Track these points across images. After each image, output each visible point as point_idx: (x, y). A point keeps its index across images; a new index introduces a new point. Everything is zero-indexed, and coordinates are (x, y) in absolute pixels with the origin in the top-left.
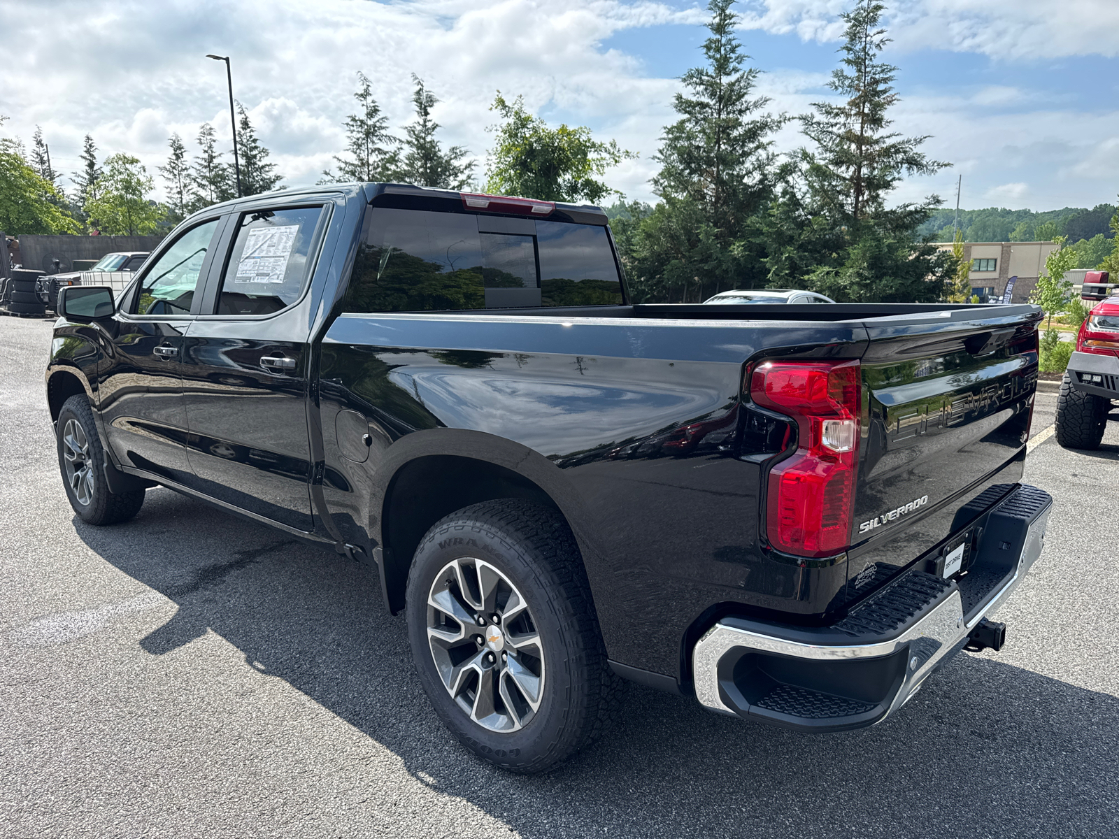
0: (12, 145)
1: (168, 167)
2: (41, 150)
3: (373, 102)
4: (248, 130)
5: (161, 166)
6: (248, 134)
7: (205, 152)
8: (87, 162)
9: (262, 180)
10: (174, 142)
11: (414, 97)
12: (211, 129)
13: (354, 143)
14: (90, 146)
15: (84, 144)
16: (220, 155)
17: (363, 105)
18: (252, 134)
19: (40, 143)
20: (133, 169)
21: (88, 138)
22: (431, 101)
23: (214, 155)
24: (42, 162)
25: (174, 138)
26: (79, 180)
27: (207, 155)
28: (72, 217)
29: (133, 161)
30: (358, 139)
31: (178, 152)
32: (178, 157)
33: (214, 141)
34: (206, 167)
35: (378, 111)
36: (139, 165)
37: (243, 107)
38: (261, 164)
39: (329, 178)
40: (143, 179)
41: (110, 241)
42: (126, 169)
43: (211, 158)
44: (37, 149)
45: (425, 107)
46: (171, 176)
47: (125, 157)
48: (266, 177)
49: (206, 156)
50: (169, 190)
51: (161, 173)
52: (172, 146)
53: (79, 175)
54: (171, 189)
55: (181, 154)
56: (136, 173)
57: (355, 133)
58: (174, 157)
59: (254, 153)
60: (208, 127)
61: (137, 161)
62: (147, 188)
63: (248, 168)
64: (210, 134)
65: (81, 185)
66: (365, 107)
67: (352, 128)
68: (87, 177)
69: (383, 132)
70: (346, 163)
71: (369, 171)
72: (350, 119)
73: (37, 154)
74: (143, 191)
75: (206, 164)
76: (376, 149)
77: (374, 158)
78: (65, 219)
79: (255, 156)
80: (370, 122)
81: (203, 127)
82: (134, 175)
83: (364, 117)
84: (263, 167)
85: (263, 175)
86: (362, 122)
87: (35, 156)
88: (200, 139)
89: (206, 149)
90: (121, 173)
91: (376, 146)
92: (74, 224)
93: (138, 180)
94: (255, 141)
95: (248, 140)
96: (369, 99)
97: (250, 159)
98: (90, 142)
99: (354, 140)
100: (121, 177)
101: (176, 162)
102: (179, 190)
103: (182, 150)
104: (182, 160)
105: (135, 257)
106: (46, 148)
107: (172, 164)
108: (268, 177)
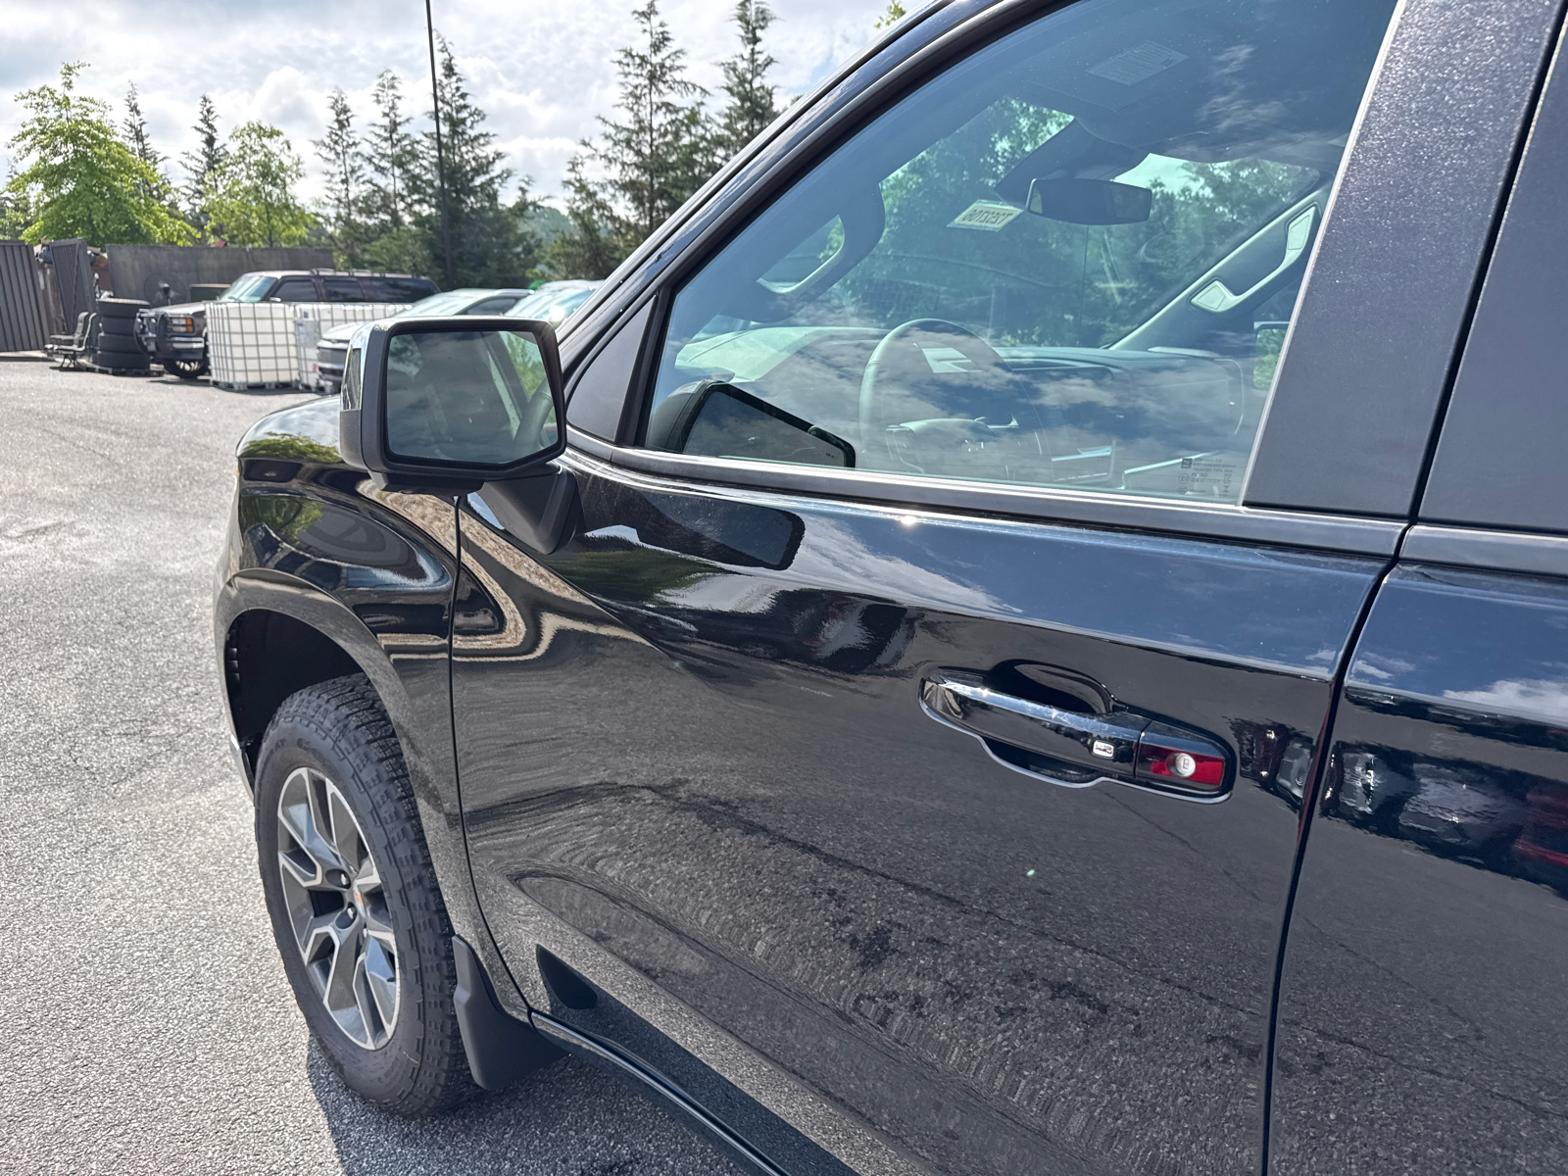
1: (327, 141)
2: (136, 120)
3: (662, 25)
4: (454, 78)
5: (317, 139)
6: (454, 86)
7: (386, 115)
8: (204, 137)
9: (474, 159)
10: (337, 101)
11: (737, 12)
12: (393, 78)
13: (631, 93)
14: (208, 111)
15: (200, 108)
16: (408, 120)
17: (645, 31)
18: (460, 84)
19: (134, 109)
20: (273, 145)
21: (205, 100)
22: (764, 18)
23: (398, 120)
24: (139, 137)
25: (336, 95)
26: (192, 164)
29: (273, 134)
30: (636, 87)
31: (342, 117)
32: (342, 125)
33: (399, 98)
34: (386, 139)
35: (668, 39)
36: (282, 139)
37: (447, 41)
38: (472, 133)
39: (589, 151)
40: (287, 162)
41: (244, 257)
42: (263, 146)
43: (394, 126)
44: (131, 119)
45: (754, 29)
46: (332, 156)
47: (261, 128)
48: (481, 154)
49: (386, 121)
50: (328, 177)
51: (317, 150)
52: (333, 108)
53: (193, 157)
54: (332, 175)
55: (347, 120)
56: (278, 153)
57: (630, 78)
58: (336, 126)
59: (464, 114)
60: (389, 76)
61: (278, 134)
62: (294, 176)
63: (454, 140)
64: (393, 87)
65: (196, 172)
66: (648, 35)
67: (627, 69)
68: (205, 159)
69: (677, 75)
70: (616, 127)
71: (652, 140)
72: (623, 54)
73: (131, 126)
74: (288, 180)
75: (387, 135)
76: (664, 104)
77: (660, 119)
78: (174, 223)
79: (463, 121)
80: (656, 59)
81: (381, 76)
82: (274, 155)
83: (646, 51)
84: (476, 138)
85: (477, 151)
86: (642, 58)
87: (129, 129)
88: (378, 96)
89: (387, 110)
90: (255, 152)
91: (666, 99)
92: (188, 232)
93: (281, 163)
94: (463, 96)
95: (453, 95)
96: (655, 20)
97: (455, 124)
98: (208, 105)
99: (630, 89)
100: (255, 158)
101: (339, 133)
102: (343, 177)
103: (349, 114)
104: (349, 129)
105: (285, 279)
106: (142, 116)
107: (334, 136)
108: (484, 154)
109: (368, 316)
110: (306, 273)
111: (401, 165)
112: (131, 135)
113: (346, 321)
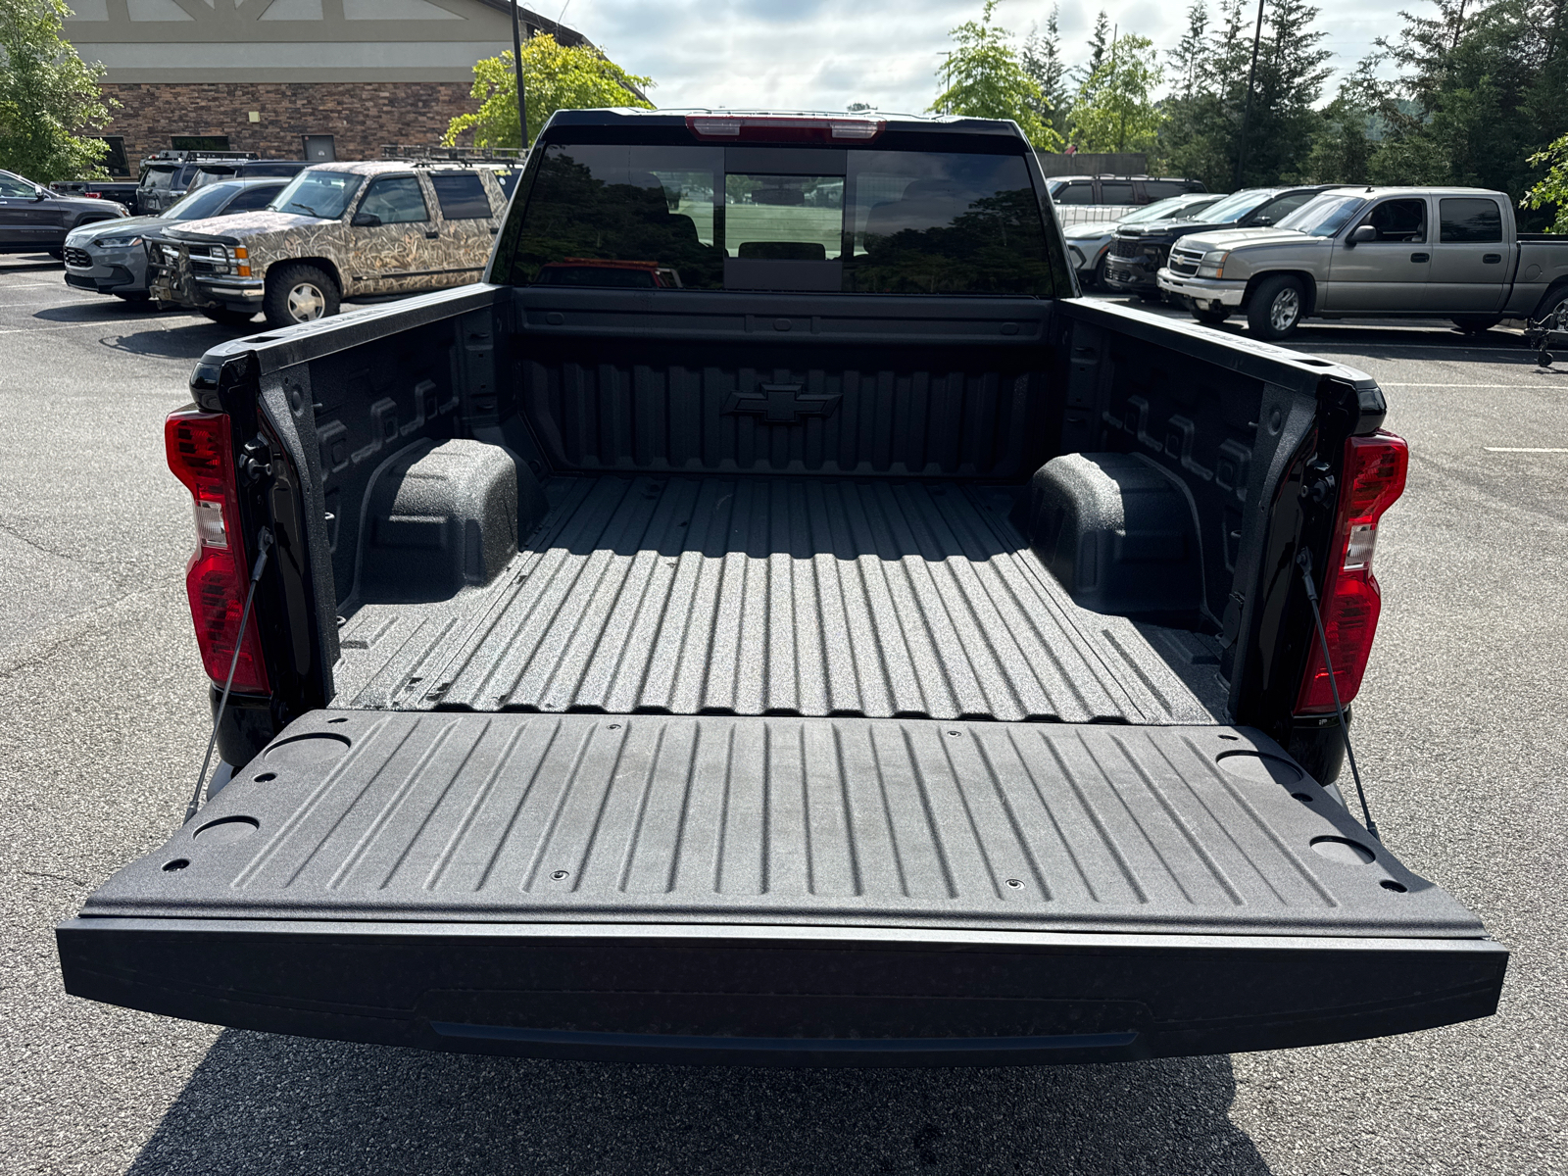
0: (1001, 35)
1: (1179, 49)
2: (1052, 38)
5: (1170, 48)
7: (1229, 21)
8: (1095, 49)
9: (1295, 60)
10: (1196, 11)
14: (1103, 26)
15: (1096, 24)
16: (1248, 25)
19: (1053, 28)
20: (1141, 55)
21: (1102, 15)
23: (1239, 25)
24: (1051, 53)
25: (1196, 5)
26: (1081, 76)
27: (1230, 25)
28: (1052, 127)
29: (1143, 44)
31: (1199, 24)
32: (1196, 32)
34: (1223, 46)
36: (1150, 49)
38: (1299, 34)
39: (1384, 49)
40: (1150, 69)
42: (1133, 57)
43: (1236, 29)
44: (1048, 37)
46: (1180, 64)
47: (1134, 40)
48: (1302, 55)
49: (1228, 28)
50: (1173, 83)
51: (1169, 59)
52: (1191, 17)
53: (1082, 70)
54: (1177, 82)
55: (1201, 27)
56: (1143, 61)
58: (1191, 34)
61: (1149, 43)
62: (1154, 83)
63: (1279, 42)
65: (1081, 82)
68: (1090, 70)
73: (1047, 43)
74: (1147, 87)
75: (1226, 40)
78: (1045, 131)
79: (1294, 23)
82: (1141, 64)
84: (1302, 39)
85: (1299, 52)
87: (1044, 45)
88: (1225, 3)
89: (1230, 17)
90: (1125, 63)
92: (1055, 139)
93: (1145, 71)
97: (1284, 27)
98: (1104, 20)
100: (1125, 68)
101: (1192, 41)
102: (1187, 83)
103: (1205, 22)
104: (1201, 36)
105: (1075, 184)
106: (1058, 33)
107: (1185, 45)
108: (1306, 55)
109: (1106, 217)
110: (1089, 178)
111: (1223, 72)
112: (1046, 51)
113: (1086, 221)
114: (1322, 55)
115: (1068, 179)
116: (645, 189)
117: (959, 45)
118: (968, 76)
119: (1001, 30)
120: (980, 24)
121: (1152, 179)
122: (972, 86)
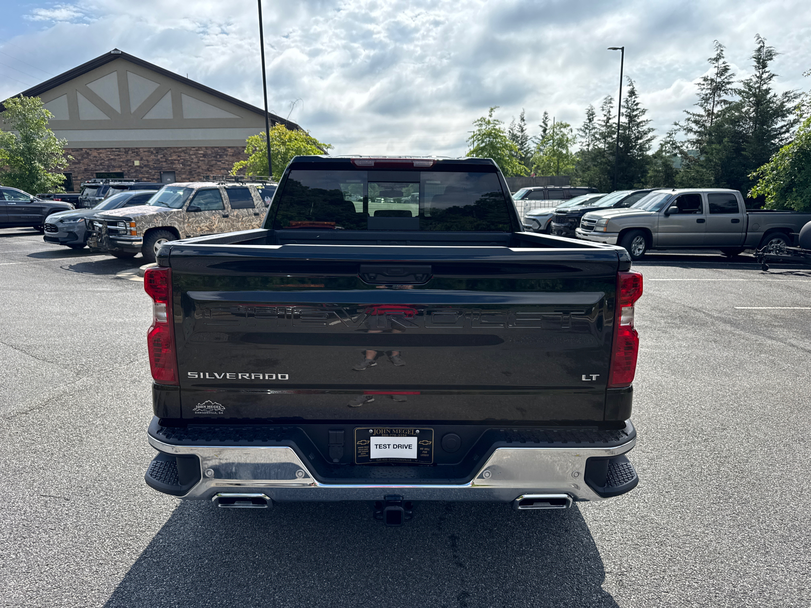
0: (498, 123)
1: (583, 128)
2: (522, 124)
3: (724, 63)
4: (634, 97)
5: (579, 127)
6: (633, 100)
8: (543, 129)
9: (638, 132)
10: (589, 111)
11: (754, 54)
12: (611, 99)
13: (703, 98)
14: (546, 118)
15: (543, 117)
16: (614, 117)
17: (715, 67)
18: (636, 99)
19: (523, 120)
20: (565, 131)
21: (545, 113)
22: (770, 55)
23: (610, 117)
24: (522, 131)
25: (589, 108)
26: (537, 141)
27: (606, 117)
28: (524, 165)
29: (566, 126)
30: (706, 95)
31: (591, 117)
32: (590, 120)
33: (612, 107)
34: (603, 126)
35: (728, 69)
36: (569, 128)
37: (632, 80)
38: (639, 121)
40: (570, 137)
42: (561, 132)
43: (609, 119)
44: (521, 123)
45: (764, 60)
46: (584, 135)
47: (561, 124)
48: (641, 130)
50: (581, 143)
51: (578, 133)
52: (587, 114)
53: (537, 138)
54: (583, 143)
55: (593, 118)
56: (566, 133)
57: (705, 90)
58: (588, 121)
59: (635, 113)
60: (609, 98)
61: (568, 126)
62: (572, 143)
63: (629, 125)
64: (610, 103)
65: (537, 144)
66: (717, 68)
67: (702, 87)
68: (541, 138)
69: (728, 86)
70: (694, 115)
72: (702, 80)
73: (520, 126)
74: (569, 145)
75: (605, 124)
76: (722, 101)
77: (717, 109)
78: (520, 167)
79: (636, 116)
80: (719, 80)
81: (606, 99)
82: (565, 135)
83: (714, 77)
84: (640, 123)
85: (639, 129)
86: (712, 80)
87: (519, 127)
88: (603, 107)
89: (606, 114)
90: (558, 134)
91: (722, 98)
92: (525, 170)
93: (567, 138)
94: (637, 104)
95: (632, 104)
96: (721, 61)
97: (631, 118)
98: (546, 116)
99: (702, 96)
100: (558, 137)
101: (589, 124)
102: (587, 143)
103: (594, 116)
104: (593, 122)
105: (535, 190)
106: (525, 122)
107: (585, 126)
108: (643, 130)
109: (550, 205)
110: (542, 188)
111: (604, 138)
112: (520, 130)
113: (541, 207)
114: (650, 130)
115: (532, 188)
116: (328, 190)
117: (478, 128)
118: (483, 142)
119: (497, 121)
120: (488, 118)
121: (573, 187)
122: (484, 147)
